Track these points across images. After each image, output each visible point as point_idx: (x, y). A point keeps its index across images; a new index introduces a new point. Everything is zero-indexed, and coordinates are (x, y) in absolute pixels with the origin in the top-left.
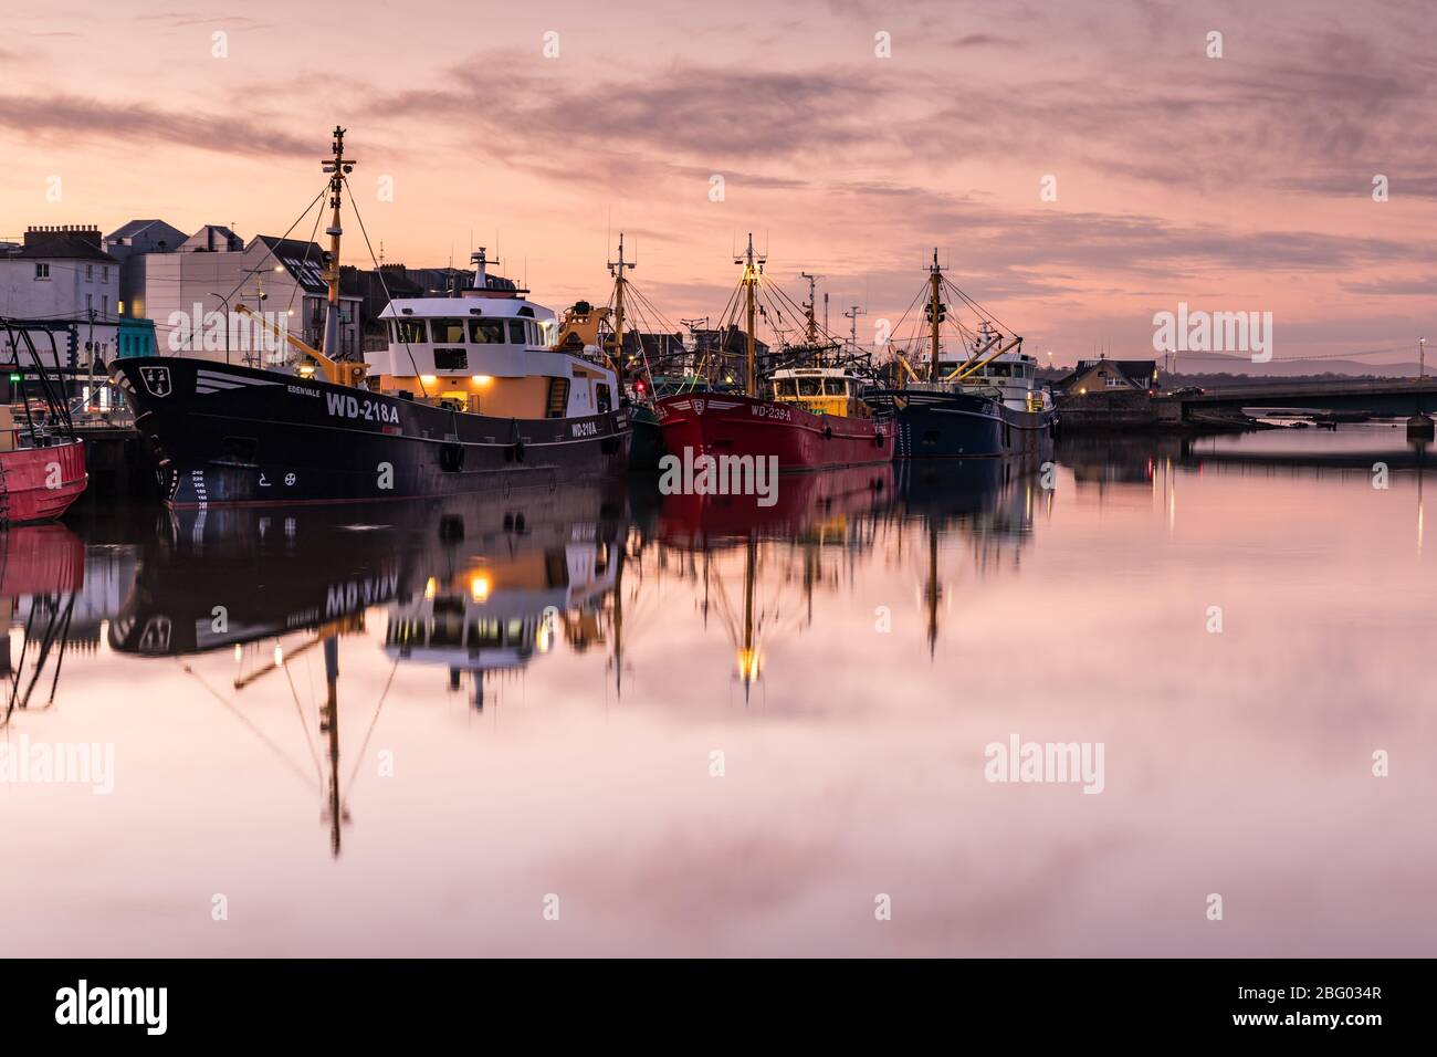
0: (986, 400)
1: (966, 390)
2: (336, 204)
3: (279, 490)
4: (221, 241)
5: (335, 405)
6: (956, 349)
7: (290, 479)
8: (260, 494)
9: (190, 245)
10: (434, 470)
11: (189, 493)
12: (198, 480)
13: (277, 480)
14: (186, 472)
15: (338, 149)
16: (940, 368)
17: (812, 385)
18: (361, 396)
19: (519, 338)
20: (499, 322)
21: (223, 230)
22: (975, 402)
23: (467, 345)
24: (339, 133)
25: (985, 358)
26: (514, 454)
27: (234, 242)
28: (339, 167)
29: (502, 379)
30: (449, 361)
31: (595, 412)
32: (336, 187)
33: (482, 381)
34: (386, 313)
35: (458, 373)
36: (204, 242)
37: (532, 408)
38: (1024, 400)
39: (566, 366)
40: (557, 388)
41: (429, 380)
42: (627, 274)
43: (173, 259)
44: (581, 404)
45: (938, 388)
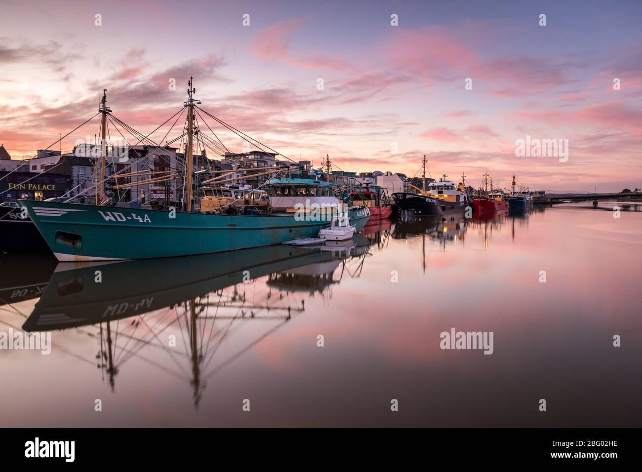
0: (523, 198)
1: (519, 197)
2: (424, 167)
3: (418, 214)
4: (389, 174)
5: (427, 200)
6: (517, 190)
7: (420, 212)
8: (415, 214)
9: (384, 175)
10: (441, 210)
11: (404, 214)
12: (406, 212)
13: (418, 212)
14: (404, 211)
15: (425, 159)
16: (515, 193)
17: (495, 196)
18: (431, 198)
19: (452, 189)
20: (448, 186)
21: (389, 172)
22: (522, 199)
23: (443, 190)
24: (425, 156)
25: (522, 191)
26: (453, 208)
27: (391, 174)
28: (425, 162)
29: (448, 195)
30: (440, 192)
31: (463, 201)
32: (424, 165)
33: (445, 196)
34: (429, 185)
35: (442, 194)
36: (386, 174)
37: (454, 200)
38: (528, 198)
39: (459, 193)
40: (458, 197)
41: (437, 196)
42: (465, 178)
43: (382, 177)
44: (462, 200)
45: (514, 196)
